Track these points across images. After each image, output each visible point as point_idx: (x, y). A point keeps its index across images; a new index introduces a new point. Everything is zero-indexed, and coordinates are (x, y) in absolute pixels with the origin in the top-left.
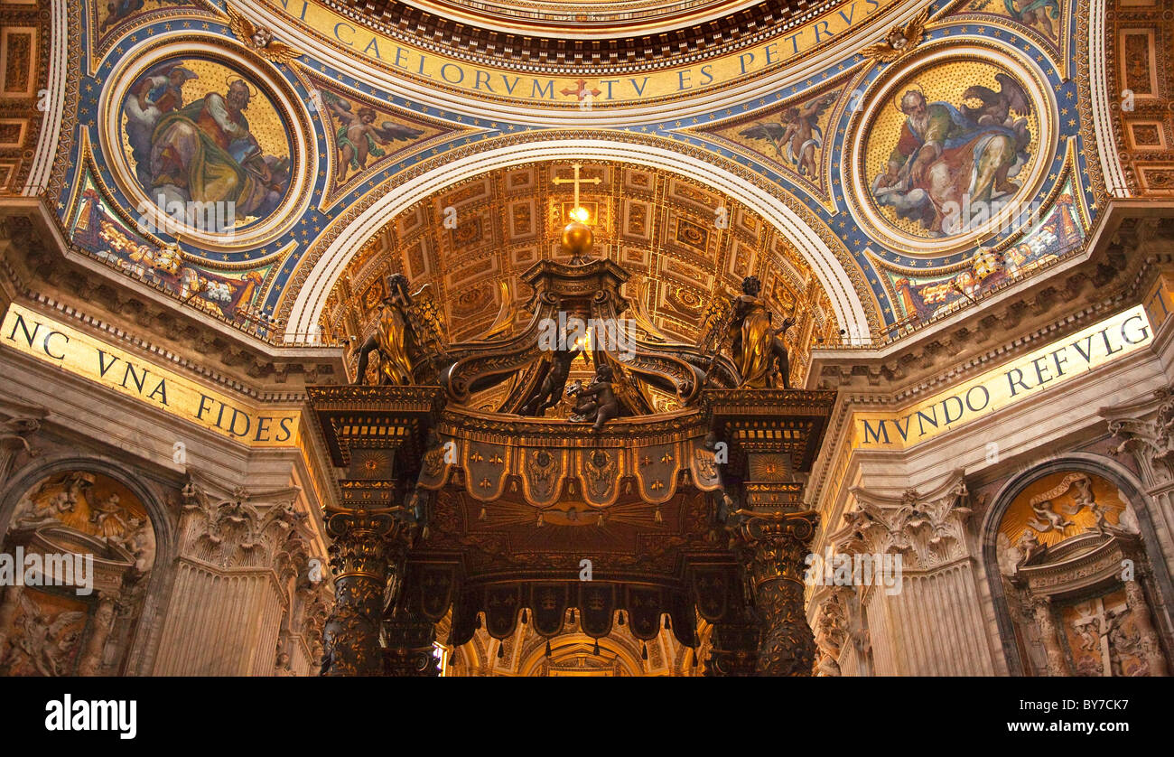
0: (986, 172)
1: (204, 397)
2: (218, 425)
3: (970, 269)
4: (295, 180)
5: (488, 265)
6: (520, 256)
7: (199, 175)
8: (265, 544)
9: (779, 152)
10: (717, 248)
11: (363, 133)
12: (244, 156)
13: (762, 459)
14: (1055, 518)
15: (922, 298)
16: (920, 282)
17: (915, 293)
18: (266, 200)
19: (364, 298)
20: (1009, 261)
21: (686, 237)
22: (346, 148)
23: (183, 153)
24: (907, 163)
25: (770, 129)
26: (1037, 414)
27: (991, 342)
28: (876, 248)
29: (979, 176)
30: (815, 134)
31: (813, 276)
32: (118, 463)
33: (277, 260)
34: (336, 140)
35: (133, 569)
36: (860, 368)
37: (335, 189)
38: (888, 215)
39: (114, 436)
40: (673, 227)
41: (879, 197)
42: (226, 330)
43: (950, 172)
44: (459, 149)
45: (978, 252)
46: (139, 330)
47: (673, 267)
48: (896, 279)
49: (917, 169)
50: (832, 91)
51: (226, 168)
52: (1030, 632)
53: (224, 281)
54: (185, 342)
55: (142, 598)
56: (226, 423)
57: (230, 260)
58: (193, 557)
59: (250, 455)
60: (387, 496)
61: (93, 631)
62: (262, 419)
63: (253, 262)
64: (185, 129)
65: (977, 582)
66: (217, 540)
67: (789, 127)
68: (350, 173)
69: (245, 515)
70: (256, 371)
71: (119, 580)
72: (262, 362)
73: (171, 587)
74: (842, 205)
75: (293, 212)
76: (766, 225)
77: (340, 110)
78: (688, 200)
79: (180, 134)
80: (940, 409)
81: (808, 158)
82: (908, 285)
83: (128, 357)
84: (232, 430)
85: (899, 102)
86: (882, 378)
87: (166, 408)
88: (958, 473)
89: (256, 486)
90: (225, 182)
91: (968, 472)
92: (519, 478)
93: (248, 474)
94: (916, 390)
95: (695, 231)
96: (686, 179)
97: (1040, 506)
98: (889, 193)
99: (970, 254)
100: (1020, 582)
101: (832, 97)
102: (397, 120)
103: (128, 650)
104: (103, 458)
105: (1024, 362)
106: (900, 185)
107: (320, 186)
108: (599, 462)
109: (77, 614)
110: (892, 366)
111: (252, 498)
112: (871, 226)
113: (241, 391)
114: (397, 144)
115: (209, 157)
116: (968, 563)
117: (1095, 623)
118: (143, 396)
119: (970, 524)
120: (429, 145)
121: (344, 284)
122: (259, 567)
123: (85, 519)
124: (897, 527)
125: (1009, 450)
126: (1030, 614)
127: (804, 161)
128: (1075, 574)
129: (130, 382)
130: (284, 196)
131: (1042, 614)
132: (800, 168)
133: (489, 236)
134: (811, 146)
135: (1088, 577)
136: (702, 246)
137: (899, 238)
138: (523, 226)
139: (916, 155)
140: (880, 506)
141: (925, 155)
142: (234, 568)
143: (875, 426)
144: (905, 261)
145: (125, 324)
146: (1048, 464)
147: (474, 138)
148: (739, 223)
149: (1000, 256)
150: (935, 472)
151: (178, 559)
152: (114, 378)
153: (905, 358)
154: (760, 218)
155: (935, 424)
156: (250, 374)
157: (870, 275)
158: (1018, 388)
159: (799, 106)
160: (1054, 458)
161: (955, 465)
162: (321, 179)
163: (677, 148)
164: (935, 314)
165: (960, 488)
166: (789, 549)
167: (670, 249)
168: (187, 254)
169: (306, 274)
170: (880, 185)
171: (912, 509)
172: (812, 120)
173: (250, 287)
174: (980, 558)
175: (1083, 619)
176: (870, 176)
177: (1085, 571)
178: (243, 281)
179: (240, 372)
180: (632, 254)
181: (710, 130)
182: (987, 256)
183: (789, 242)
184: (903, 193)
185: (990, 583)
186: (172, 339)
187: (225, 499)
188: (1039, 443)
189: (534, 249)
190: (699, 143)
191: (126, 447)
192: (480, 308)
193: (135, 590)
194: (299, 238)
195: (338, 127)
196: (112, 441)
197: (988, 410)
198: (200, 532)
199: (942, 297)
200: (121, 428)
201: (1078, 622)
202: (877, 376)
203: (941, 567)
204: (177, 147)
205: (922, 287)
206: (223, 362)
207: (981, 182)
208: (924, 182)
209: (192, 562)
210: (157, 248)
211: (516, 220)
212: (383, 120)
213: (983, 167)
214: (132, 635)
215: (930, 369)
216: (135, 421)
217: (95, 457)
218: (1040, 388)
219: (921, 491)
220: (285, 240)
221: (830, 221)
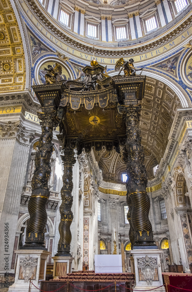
30: (40, 52)
50: (48, 50)
81: (36, 54)
101: (47, 50)
127: (34, 53)
132: (33, 53)
134: (38, 52)
155: (32, 119)
203: (24, 144)
219: (26, 129)
221: (31, 67)
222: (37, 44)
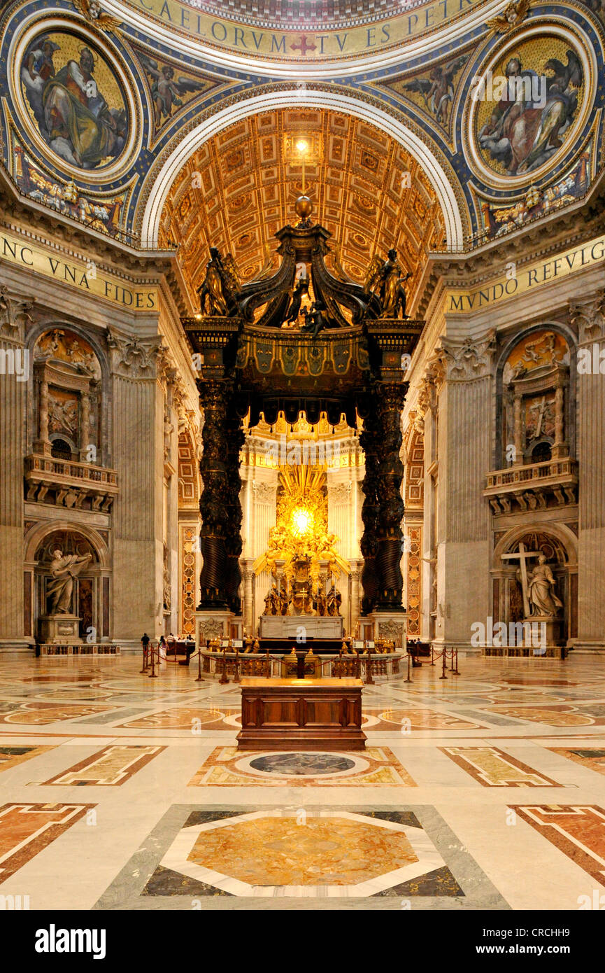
0: (546, 129)
1: (107, 283)
2: (117, 299)
3: (523, 200)
4: (130, 127)
5: (248, 181)
6: (267, 175)
7: (75, 128)
8: (151, 366)
9: (426, 104)
10: (384, 172)
11: (168, 87)
12: (98, 111)
13: (388, 354)
14: (535, 355)
15: (495, 218)
16: (496, 207)
17: (491, 214)
18: (116, 143)
19: (180, 209)
20: (546, 197)
21: (366, 163)
22: (158, 100)
23: (62, 112)
24: (502, 118)
25: (423, 84)
26: (538, 299)
27: (524, 252)
28: (475, 181)
29: (542, 132)
30: (450, 89)
31: (437, 200)
32: (73, 324)
33: (129, 188)
34: (152, 93)
35: (93, 379)
36: (454, 265)
37: (156, 133)
38: (485, 157)
39: (68, 309)
40: (358, 155)
41: (482, 142)
42: (112, 242)
43: (527, 127)
44: (228, 98)
45: (530, 190)
46: (66, 244)
47: (357, 182)
48: (483, 203)
49: (507, 123)
50: (465, 55)
51: (89, 121)
52: (509, 411)
53: (102, 205)
54: (91, 249)
55: (100, 393)
56: (120, 298)
57: (103, 190)
58: (119, 373)
59: (135, 316)
60: (222, 372)
61: (82, 409)
62: (138, 294)
63: (116, 190)
64: (60, 92)
65: (491, 387)
66: (128, 364)
67: (434, 83)
68: (163, 120)
69: (139, 350)
70: (130, 266)
71: (88, 385)
72: (133, 260)
73: (112, 387)
74: (460, 147)
75: (133, 152)
76: (414, 161)
77: (151, 69)
78: (368, 138)
79: (58, 97)
80: (491, 291)
81: (444, 109)
82: (489, 208)
83: (64, 261)
84: (124, 302)
85: (504, 67)
86: (465, 271)
87: (90, 291)
88: (494, 330)
89: (141, 334)
90: (90, 132)
91: (498, 329)
92: (279, 361)
93: (137, 327)
94: (481, 279)
95: (372, 159)
96: (368, 123)
97: (529, 348)
98: (488, 140)
99: (526, 190)
100: (511, 387)
101: (465, 59)
102: (187, 75)
103: (100, 418)
104: (66, 322)
105: (539, 266)
106: (495, 135)
107: (146, 132)
108: (315, 353)
109: (74, 401)
110: (471, 265)
111: (141, 340)
112: (474, 164)
113: (124, 278)
114: (189, 95)
115: (79, 114)
116: (489, 377)
117: (539, 408)
118: (76, 285)
119: (494, 357)
120: (210, 95)
121: (168, 202)
122: (150, 377)
123: (64, 353)
124: (458, 358)
125: (521, 318)
126: (512, 403)
127: (441, 112)
128: (536, 385)
129: (69, 277)
130: (126, 139)
131: (517, 403)
132: (438, 116)
133: (247, 162)
134: (446, 99)
135: (541, 386)
136: (375, 170)
137: (489, 175)
138: (268, 153)
139: (509, 112)
140: (453, 346)
141: (514, 113)
142: (138, 377)
143: (457, 299)
144: (490, 192)
145: (58, 241)
146: (538, 327)
147: (237, 89)
148: (398, 157)
149: (542, 192)
150: (482, 328)
151: (112, 374)
152: (60, 274)
153: (479, 260)
154: (410, 155)
155: (487, 299)
156: (128, 268)
157: (469, 200)
158: (533, 281)
159: (443, 66)
160: (541, 323)
161: (493, 325)
162: (146, 125)
163: (363, 98)
164: (499, 232)
165: (493, 338)
166: (396, 398)
167: (355, 172)
168: (79, 188)
169: (147, 197)
170: (484, 134)
171: (468, 348)
172: (450, 77)
173: (117, 209)
174: (495, 375)
175: (536, 405)
176: (480, 124)
177: (541, 383)
178: (112, 205)
179: (122, 267)
180: (333, 174)
181: (385, 83)
182: (535, 193)
183: (425, 174)
184: (496, 140)
185: (497, 387)
186: (84, 248)
187: (128, 342)
188: (535, 315)
189: (275, 169)
190: (377, 93)
191: (76, 315)
192: (244, 208)
193: (96, 389)
194: (140, 172)
195: (152, 83)
196: (68, 312)
197: (515, 293)
198: (120, 360)
199: (506, 218)
200: (70, 304)
201: (532, 407)
202: (461, 270)
203: (476, 379)
204: (59, 107)
205: (496, 210)
206: (113, 261)
207: (542, 137)
208: (509, 134)
209: (119, 375)
210: (63, 185)
211: (265, 150)
212: (179, 76)
213: (546, 126)
214: (100, 411)
215: (490, 267)
216: (76, 300)
217: (62, 321)
218: (542, 283)
219: (474, 338)
220: (131, 173)
221: (451, 159)
222: (431, 81)
